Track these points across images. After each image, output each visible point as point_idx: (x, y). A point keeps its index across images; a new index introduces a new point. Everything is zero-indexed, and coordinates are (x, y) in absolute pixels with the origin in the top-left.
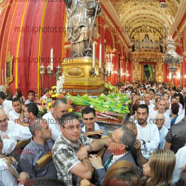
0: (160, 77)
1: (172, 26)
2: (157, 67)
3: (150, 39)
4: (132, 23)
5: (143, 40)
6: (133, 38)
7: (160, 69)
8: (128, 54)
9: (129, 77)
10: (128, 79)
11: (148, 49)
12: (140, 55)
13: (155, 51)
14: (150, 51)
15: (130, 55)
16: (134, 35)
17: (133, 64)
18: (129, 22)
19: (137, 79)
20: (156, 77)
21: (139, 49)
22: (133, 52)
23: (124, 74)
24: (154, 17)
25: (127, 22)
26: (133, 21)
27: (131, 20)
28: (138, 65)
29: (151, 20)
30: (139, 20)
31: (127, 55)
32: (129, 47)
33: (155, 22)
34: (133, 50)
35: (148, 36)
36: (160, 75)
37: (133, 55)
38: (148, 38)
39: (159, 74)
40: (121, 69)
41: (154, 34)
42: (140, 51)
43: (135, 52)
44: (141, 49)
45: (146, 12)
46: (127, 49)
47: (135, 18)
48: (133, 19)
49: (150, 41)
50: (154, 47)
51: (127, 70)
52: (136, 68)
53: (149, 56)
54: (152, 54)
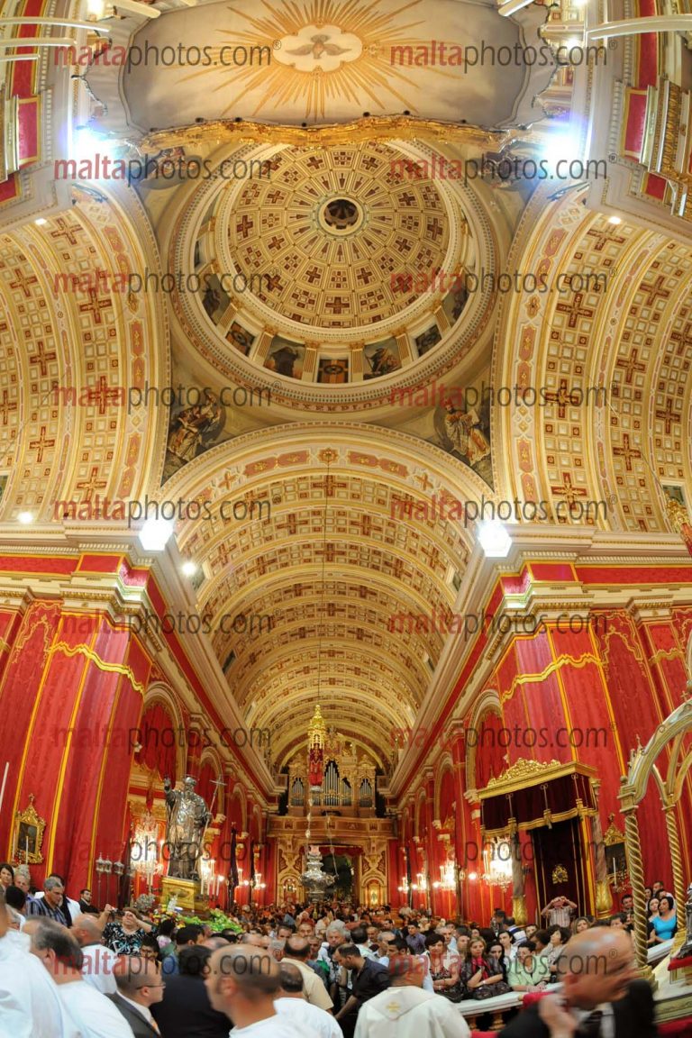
0: (374, 891)
3: (342, 775)
4: (287, 723)
7: (374, 867)
9: (266, 889)
11: (334, 808)
13: (358, 815)
14: (338, 813)
15: (269, 823)
16: (290, 761)
17: (281, 851)
18: (277, 721)
20: (361, 891)
22: (281, 817)
24: (361, 706)
25: (273, 720)
26: (292, 717)
27: (285, 716)
28: (298, 856)
29: (354, 715)
32: (270, 799)
34: (283, 811)
35: (335, 766)
36: (374, 884)
38: (337, 771)
39: (371, 882)
41: (360, 759)
45: (338, 690)
47: (300, 707)
48: (291, 711)
49: (341, 783)
50: (353, 800)
52: (290, 865)
53: (336, 829)
54: (346, 823)
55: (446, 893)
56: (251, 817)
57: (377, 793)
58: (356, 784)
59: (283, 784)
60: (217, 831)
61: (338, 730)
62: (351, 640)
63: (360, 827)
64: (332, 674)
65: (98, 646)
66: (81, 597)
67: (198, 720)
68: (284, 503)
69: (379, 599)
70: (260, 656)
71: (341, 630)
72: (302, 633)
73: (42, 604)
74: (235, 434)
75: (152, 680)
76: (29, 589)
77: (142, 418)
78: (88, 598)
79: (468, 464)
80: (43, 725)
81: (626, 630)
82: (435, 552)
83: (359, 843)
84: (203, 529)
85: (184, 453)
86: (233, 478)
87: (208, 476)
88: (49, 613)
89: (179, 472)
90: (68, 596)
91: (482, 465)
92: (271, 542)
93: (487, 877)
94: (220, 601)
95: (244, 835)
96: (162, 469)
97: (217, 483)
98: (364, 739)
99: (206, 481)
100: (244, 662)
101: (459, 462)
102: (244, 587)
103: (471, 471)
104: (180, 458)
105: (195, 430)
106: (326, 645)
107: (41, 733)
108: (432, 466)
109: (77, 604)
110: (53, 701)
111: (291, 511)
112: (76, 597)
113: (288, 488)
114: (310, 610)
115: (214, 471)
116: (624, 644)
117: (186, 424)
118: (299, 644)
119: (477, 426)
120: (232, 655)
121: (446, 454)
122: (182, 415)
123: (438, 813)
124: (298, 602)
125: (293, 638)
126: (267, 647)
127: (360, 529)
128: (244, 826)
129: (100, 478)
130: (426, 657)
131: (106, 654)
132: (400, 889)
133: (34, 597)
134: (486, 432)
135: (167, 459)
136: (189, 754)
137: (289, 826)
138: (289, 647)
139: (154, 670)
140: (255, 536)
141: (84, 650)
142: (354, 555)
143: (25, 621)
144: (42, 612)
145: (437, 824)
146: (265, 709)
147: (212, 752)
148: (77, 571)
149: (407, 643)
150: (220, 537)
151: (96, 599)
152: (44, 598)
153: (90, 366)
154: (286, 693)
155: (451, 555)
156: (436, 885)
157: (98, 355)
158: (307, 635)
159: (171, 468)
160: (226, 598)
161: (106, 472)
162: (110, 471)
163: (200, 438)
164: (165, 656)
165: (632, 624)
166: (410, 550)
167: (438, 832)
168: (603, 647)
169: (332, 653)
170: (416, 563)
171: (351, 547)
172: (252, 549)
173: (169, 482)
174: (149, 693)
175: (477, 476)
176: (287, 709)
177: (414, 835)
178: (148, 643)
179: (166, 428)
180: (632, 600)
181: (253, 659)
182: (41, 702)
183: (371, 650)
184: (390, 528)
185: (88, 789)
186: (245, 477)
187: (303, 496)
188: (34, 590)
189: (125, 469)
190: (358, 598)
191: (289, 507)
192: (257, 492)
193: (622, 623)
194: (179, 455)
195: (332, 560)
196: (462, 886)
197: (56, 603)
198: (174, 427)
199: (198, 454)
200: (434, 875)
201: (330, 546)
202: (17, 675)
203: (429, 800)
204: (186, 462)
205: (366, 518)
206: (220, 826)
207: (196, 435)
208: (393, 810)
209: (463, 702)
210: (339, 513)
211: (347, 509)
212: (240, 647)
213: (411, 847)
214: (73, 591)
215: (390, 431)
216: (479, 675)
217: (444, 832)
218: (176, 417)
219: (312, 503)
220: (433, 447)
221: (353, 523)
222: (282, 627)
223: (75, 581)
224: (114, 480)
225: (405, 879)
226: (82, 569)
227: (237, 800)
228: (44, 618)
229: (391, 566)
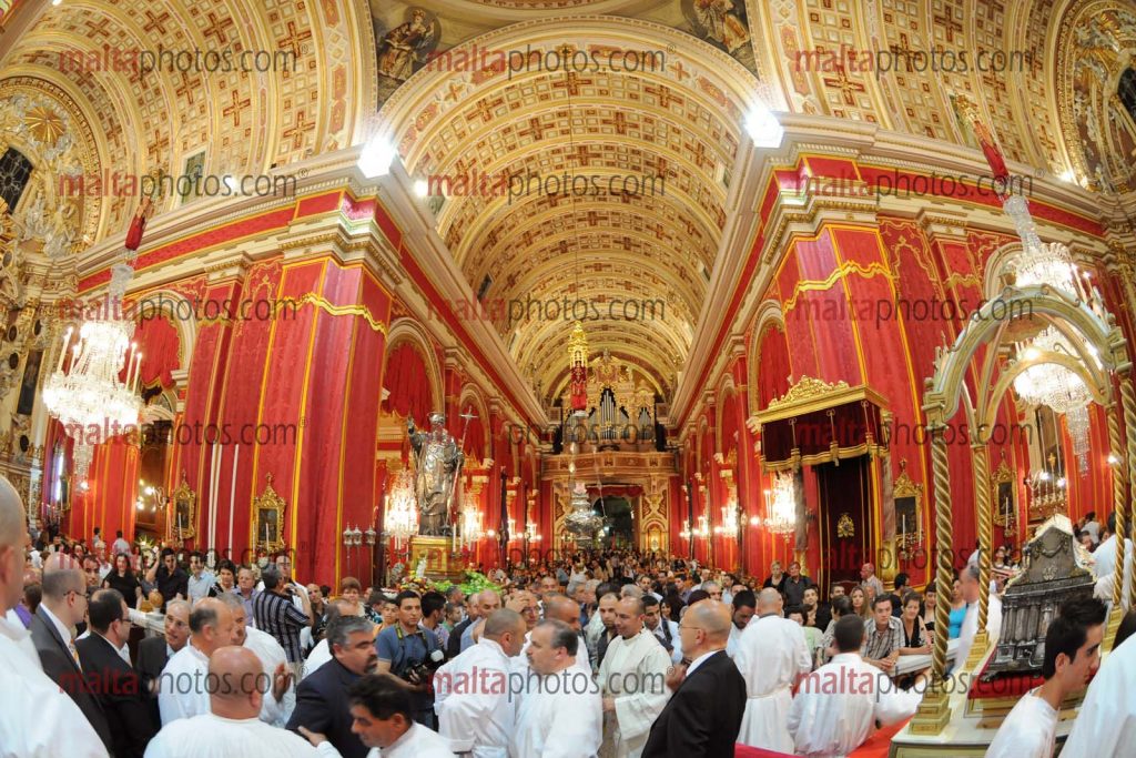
0: (654, 538)
2: (645, 502)
3: (619, 404)
6: (559, 402)
7: (655, 508)
8: (539, 462)
9: (541, 541)
10: (538, 548)
11: (612, 441)
13: (636, 449)
14: (616, 448)
15: (544, 465)
16: (563, 391)
17: (557, 495)
18: (545, 349)
20: (642, 537)
21: (577, 444)
22: (556, 457)
23: (520, 535)
25: (541, 347)
27: (554, 341)
29: (627, 335)
33: (643, 339)
34: (557, 449)
35: (611, 394)
36: (655, 529)
37: (554, 465)
38: (613, 400)
39: (652, 527)
40: (511, 522)
41: (637, 385)
42: (581, 450)
43: (562, 455)
46: (534, 447)
49: (619, 413)
50: (631, 432)
51: (535, 521)
53: (614, 466)
54: (625, 459)
55: (728, 540)
56: (523, 459)
57: (656, 423)
58: (634, 413)
59: (556, 418)
60: (485, 479)
61: (613, 354)
62: (618, 252)
63: (640, 463)
64: (601, 290)
65: (327, 290)
66: (303, 245)
67: (454, 355)
68: (523, 108)
69: (644, 204)
70: (519, 277)
71: (606, 241)
72: (563, 247)
73: (262, 264)
74: (453, 43)
75: (394, 317)
76: (245, 254)
77: (343, 49)
78: (310, 243)
79: (726, 51)
80: (275, 391)
81: (917, 243)
82: (701, 148)
83: (639, 481)
84: (435, 148)
85: (398, 74)
86: (460, 88)
87: (431, 90)
88: (270, 272)
89: (396, 92)
90: (288, 248)
91: (742, 52)
92: (514, 152)
93: (769, 522)
94: (466, 222)
95: (516, 480)
96: (376, 93)
97: (443, 96)
98: (640, 362)
99: (430, 96)
100: (502, 285)
101: (716, 49)
102: (491, 204)
103: (730, 58)
104: (396, 79)
105: (407, 48)
106: (590, 258)
107: (274, 401)
108: (685, 54)
109: (300, 252)
110: (284, 364)
111: (533, 115)
112: (296, 246)
113: (526, 92)
114: (569, 221)
115: (437, 85)
116: (915, 259)
117: (396, 44)
118: (562, 259)
119: (731, 12)
120: (487, 280)
121: (700, 41)
122: (390, 36)
123: (719, 444)
124: (555, 213)
126: (526, 266)
127: (613, 127)
128: (516, 470)
129: (308, 120)
130: (701, 267)
131: (337, 298)
132: (682, 534)
133: (252, 260)
134: (743, 18)
135: (380, 83)
136: (447, 394)
137: (565, 465)
138: (550, 265)
139: (396, 306)
140: (495, 147)
141: (311, 299)
142: (610, 156)
143: (245, 288)
144: (263, 273)
145: (719, 457)
146: (531, 335)
147: (474, 388)
148: (295, 219)
149: (679, 251)
150: (455, 153)
151: (319, 242)
152: (264, 258)
153: (274, 17)
155: (718, 150)
156: (718, 530)
157: (280, 4)
159: (384, 91)
160: (473, 218)
161: (313, 112)
162: (317, 111)
163: (415, 55)
164: (407, 288)
165: (924, 239)
166: (673, 147)
167: (720, 468)
168: (892, 259)
169: (598, 267)
170: (680, 161)
171: (607, 148)
172: (495, 162)
173: (386, 105)
174: (392, 333)
175: (737, 63)
176: (555, 334)
177: (695, 471)
178: (385, 277)
179: (373, 52)
180: (922, 211)
181: (511, 281)
182: (270, 368)
183: (642, 261)
184: (647, 124)
185: (330, 449)
186: (473, 86)
187: (545, 97)
188: (250, 253)
189: (334, 103)
190: (620, 204)
191: (530, 111)
192: (490, 100)
193: (913, 236)
194: (393, 76)
195: (587, 164)
196: (745, 534)
197: (277, 259)
198: (383, 50)
199: (414, 71)
200: (716, 518)
201: (582, 149)
202: (243, 347)
203: (710, 429)
204: (402, 82)
205: (619, 115)
207: (410, 52)
208: (674, 442)
209: (743, 314)
210: (588, 113)
211: (595, 106)
212: (495, 270)
213: (693, 484)
214: (292, 240)
215: (632, 21)
216: (758, 283)
217: (727, 467)
218: (383, 40)
219: (554, 105)
220: (684, 34)
221: (605, 122)
222: (540, 242)
223: (294, 230)
224: (323, 118)
225: (686, 523)
226: (299, 216)
227: (507, 443)
228: (265, 280)
229: (653, 166)
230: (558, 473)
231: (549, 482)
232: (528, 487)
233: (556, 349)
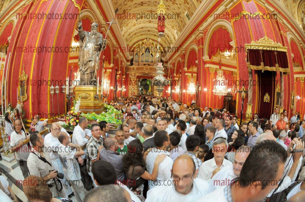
1: (176, 41)
5: (143, 54)
6: (133, 51)
8: (126, 68)
9: (125, 91)
10: (125, 93)
11: (148, 63)
12: (138, 69)
14: (149, 65)
15: (127, 69)
17: (131, 78)
19: (134, 94)
21: (138, 63)
22: (131, 66)
23: (120, 89)
25: (130, 34)
26: (135, 34)
27: (134, 33)
28: (136, 79)
29: (155, 34)
30: (142, 33)
31: (124, 69)
34: (132, 64)
37: (130, 69)
38: (149, 51)
42: (139, 65)
43: (133, 66)
44: (140, 63)
45: (151, 25)
46: (125, 63)
47: (138, 31)
48: (136, 32)
49: (150, 55)
50: (154, 61)
51: (124, 85)
52: (133, 82)
53: (148, 70)
54: (151, 68)
56: (122, 66)
57: (161, 59)
58: (155, 56)
59: (132, 55)
60: (111, 70)
61: (150, 39)
95: (120, 72)
98: (158, 42)
125: (139, 6)
128: (120, 69)
137: (133, 69)
146: (127, 30)
154: (134, 25)
156: (173, 91)
158: (144, 5)
176: (134, 31)
200: (173, 88)
206: (112, 68)
208: (166, 65)
227: (117, 60)
230: (131, 71)
231: (128, 74)
232: (123, 75)
233: (134, 36)
